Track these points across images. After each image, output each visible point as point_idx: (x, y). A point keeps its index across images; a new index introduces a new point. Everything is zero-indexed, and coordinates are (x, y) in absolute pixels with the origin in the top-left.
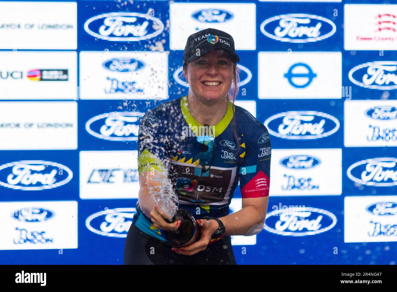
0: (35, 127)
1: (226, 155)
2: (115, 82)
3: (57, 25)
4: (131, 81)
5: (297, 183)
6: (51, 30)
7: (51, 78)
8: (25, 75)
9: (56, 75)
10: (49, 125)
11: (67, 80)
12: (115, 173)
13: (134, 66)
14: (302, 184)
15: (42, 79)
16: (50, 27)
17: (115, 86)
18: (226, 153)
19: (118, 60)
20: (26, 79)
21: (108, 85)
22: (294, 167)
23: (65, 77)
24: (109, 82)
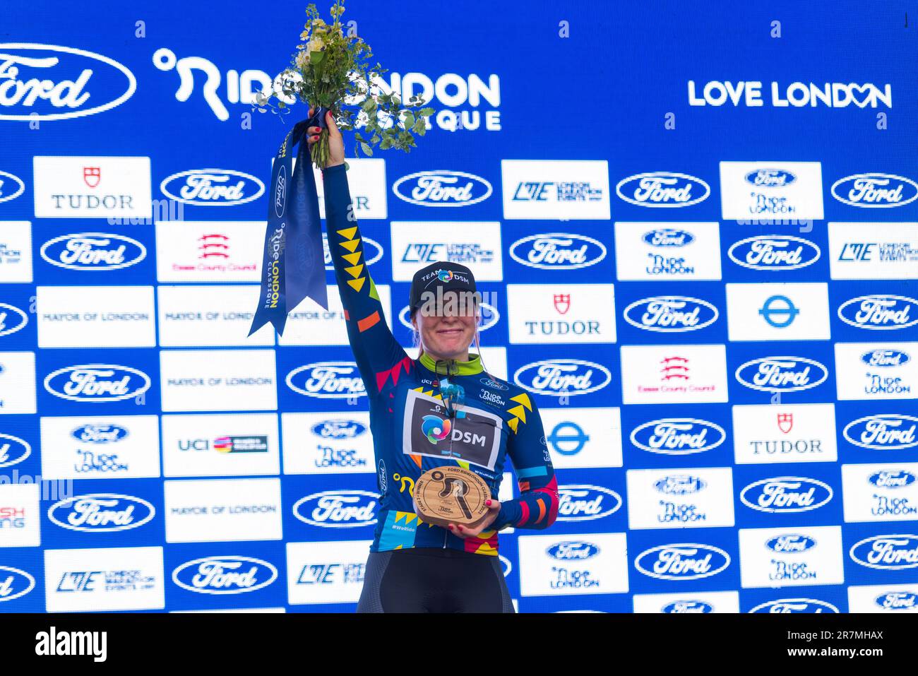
0: (226, 511)
1: (486, 395)
2: (328, 452)
3: (250, 379)
4: (349, 449)
5: (570, 579)
6: (243, 386)
7: (245, 447)
8: (211, 444)
9: (251, 444)
10: (245, 509)
11: (265, 450)
12: (332, 570)
13: (353, 430)
14: (577, 580)
15: (233, 451)
16: (242, 381)
17: (328, 457)
18: (487, 394)
19: (332, 424)
20: (212, 450)
21: (319, 456)
22: (565, 558)
23: (263, 446)
24: (322, 452)
